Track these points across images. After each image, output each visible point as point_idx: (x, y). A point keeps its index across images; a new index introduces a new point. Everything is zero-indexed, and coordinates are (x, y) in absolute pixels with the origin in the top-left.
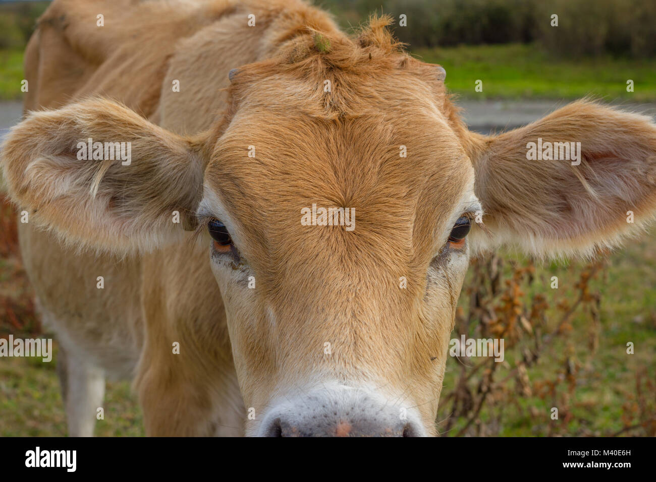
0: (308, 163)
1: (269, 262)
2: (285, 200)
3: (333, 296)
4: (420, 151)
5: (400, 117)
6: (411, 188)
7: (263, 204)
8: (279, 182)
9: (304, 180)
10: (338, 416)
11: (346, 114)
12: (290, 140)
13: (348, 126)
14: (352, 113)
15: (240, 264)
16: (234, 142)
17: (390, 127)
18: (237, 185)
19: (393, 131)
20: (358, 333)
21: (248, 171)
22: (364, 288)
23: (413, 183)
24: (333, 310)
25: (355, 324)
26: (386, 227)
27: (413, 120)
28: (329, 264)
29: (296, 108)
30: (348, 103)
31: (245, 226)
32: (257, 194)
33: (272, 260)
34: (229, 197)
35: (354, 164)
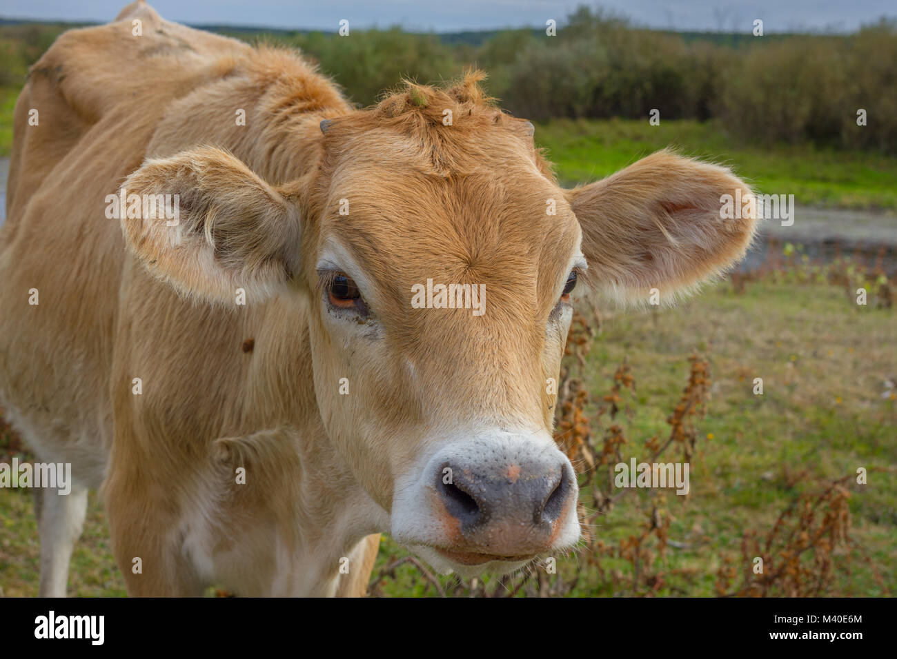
0: (430, 220)
1: (405, 317)
2: (417, 257)
3: (479, 350)
4: (534, 209)
5: (508, 175)
6: (532, 245)
7: (396, 260)
8: (408, 240)
9: (431, 237)
10: (507, 459)
11: (458, 172)
12: (409, 197)
13: (461, 183)
14: (464, 171)
15: (367, 319)
16: (357, 199)
17: (501, 185)
18: (370, 242)
19: (506, 190)
20: (508, 383)
21: (379, 228)
22: (504, 341)
23: (533, 241)
24: (481, 362)
25: (504, 376)
26: (514, 284)
27: (521, 178)
28: (468, 319)
29: (407, 164)
30: (457, 161)
31: (378, 281)
32: (389, 250)
33: (408, 316)
34: (361, 252)
35: (473, 222)
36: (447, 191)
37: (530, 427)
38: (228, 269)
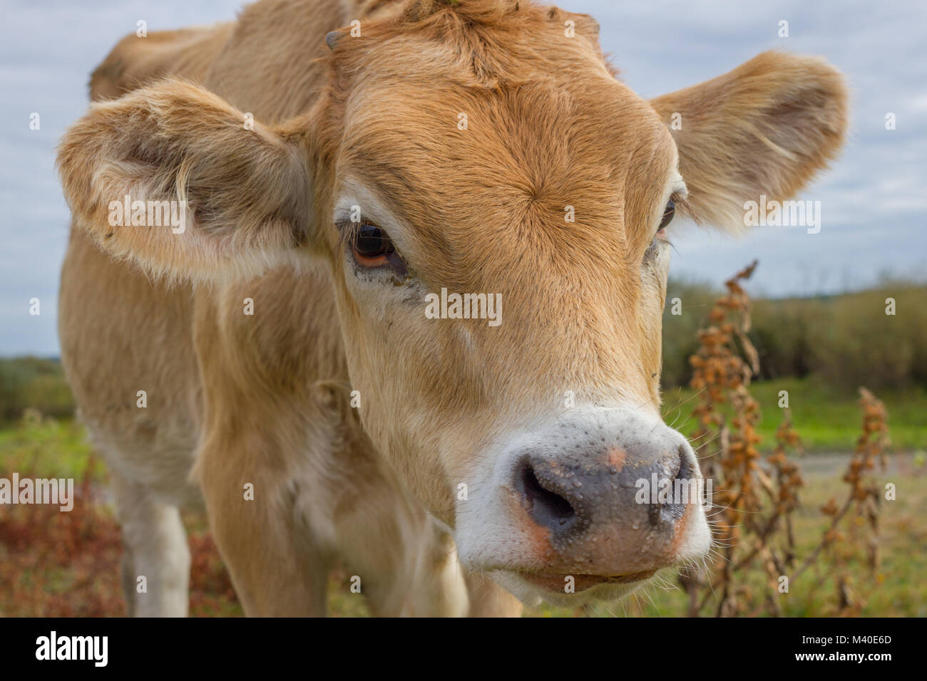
0: (478, 144)
1: (454, 271)
2: (465, 192)
3: (556, 305)
4: (613, 122)
5: (574, 82)
6: (614, 167)
7: (437, 198)
8: (451, 171)
9: (480, 165)
10: (607, 441)
11: (507, 80)
12: (447, 117)
13: (513, 95)
14: (517, 80)
15: (406, 278)
16: (381, 125)
17: (566, 94)
18: (400, 178)
19: (573, 99)
20: (599, 345)
21: (411, 159)
22: (588, 292)
23: (615, 161)
24: (560, 321)
25: (592, 335)
26: (595, 217)
27: (591, 84)
28: (539, 267)
29: (442, 76)
30: (505, 67)
31: (417, 228)
32: (429, 187)
33: (457, 269)
34: (392, 193)
35: (533, 143)
36: (495, 106)
37: (634, 400)
38: (213, 236)
